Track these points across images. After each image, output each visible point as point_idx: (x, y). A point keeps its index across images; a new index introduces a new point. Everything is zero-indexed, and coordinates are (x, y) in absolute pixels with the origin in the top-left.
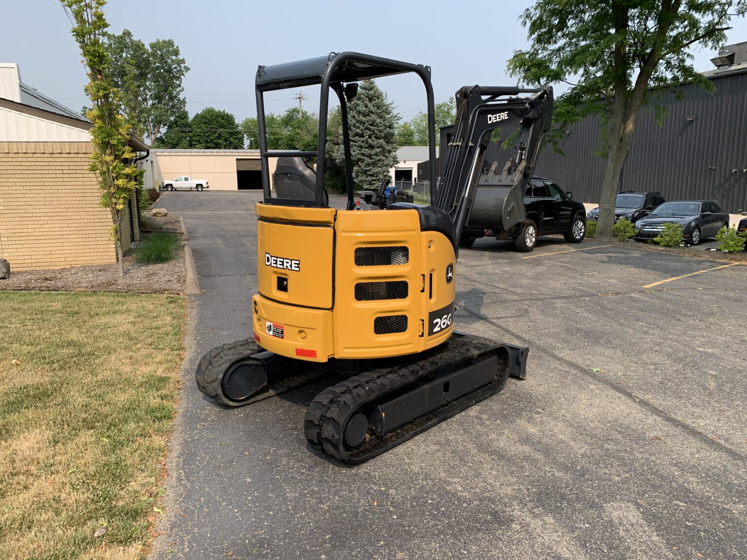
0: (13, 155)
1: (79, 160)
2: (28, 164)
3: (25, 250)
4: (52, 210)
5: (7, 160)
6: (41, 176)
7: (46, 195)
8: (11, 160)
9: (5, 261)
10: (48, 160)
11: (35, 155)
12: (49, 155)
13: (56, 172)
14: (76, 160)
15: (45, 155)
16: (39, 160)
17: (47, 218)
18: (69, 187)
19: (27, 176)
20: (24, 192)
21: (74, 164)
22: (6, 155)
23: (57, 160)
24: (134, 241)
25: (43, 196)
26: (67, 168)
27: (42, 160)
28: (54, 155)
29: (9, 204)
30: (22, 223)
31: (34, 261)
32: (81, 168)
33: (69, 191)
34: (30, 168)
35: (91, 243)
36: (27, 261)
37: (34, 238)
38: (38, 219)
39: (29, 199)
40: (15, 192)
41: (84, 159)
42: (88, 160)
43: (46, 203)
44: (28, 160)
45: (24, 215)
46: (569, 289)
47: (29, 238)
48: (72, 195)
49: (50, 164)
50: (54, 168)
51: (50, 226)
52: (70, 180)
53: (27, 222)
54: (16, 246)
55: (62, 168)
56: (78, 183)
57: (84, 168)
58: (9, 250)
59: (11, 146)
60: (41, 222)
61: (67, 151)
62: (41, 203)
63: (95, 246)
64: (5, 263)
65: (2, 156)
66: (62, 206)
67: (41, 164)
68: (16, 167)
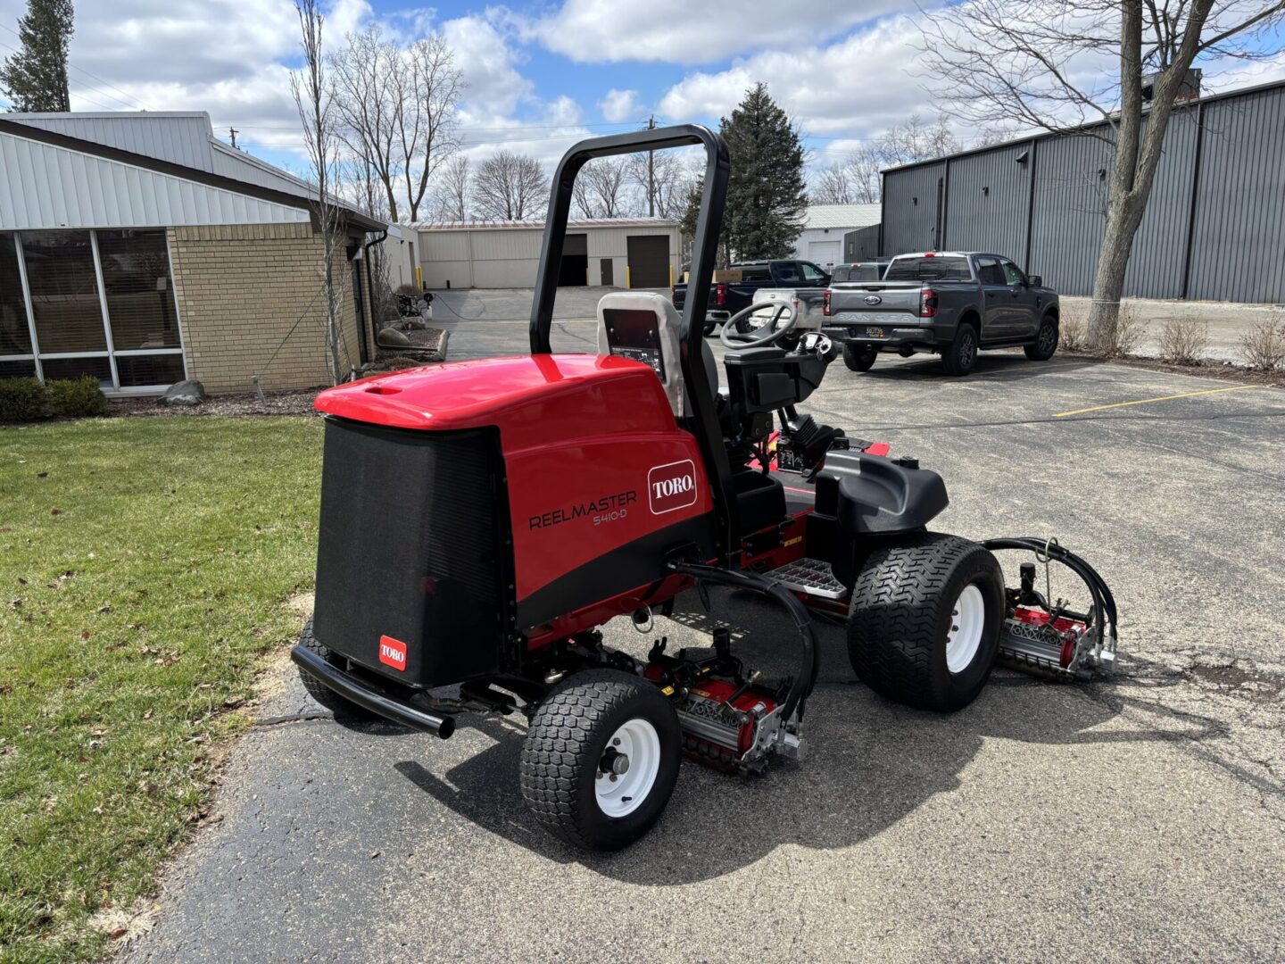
0: (204, 244)
1: (287, 247)
2: (224, 254)
3: (222, 369)
4: (254, 316)
5: (197, 249)
6: (239, 270)
7: (247, 296)
8: (202, 249)
9: (198, 383)
10: (248, 248)
11: (232, 243)
12: (249, 243)
13: (259, 264)
14: (283, 247)
15: (245, 243)
16: (238, 249)
17: (248, 327)
18: (274, 285)
19: (222, 271)
20: (219, 292)
21: (280, 253)
22: (197, 244)
23: (259, 248)
24: (367, 361)
25: (243, 296)
27: (241, 249)
28: (256, 243)
29: (202, 308)
30: (218, 333)
31: (233, 384)
32: (289, 258)
33: (276, 290)
34: (226, 260)
35: (304, 360)
36: (225, 384)
37: (233, 353)
38: (238, 327)
39: (226, 302)
40: (208, 292)
41: (292, 247)
42: (299, 247)
43: (247, 306)
44: (224, 249)
45: (221, 323)
46: (939, 418)
47: (226, 353)
48: (280, 295)
49: (251, 254)
50: (255, 259)
51: (253, 337)
52: (276, 275)
53: (225, 333)
54: (211, 364)
55: (266, 259)
56: (286, 279)
57: (293, 258)
58: (202, 370)
59: (201, 231)
60: (241, 332)
61: (272, 237)
62: (240, 307)
63: (308, 364)
64: (198, 386)
65: (191, 244)
66: (266, 311)
67: (240, 254)
68: (209, 260)
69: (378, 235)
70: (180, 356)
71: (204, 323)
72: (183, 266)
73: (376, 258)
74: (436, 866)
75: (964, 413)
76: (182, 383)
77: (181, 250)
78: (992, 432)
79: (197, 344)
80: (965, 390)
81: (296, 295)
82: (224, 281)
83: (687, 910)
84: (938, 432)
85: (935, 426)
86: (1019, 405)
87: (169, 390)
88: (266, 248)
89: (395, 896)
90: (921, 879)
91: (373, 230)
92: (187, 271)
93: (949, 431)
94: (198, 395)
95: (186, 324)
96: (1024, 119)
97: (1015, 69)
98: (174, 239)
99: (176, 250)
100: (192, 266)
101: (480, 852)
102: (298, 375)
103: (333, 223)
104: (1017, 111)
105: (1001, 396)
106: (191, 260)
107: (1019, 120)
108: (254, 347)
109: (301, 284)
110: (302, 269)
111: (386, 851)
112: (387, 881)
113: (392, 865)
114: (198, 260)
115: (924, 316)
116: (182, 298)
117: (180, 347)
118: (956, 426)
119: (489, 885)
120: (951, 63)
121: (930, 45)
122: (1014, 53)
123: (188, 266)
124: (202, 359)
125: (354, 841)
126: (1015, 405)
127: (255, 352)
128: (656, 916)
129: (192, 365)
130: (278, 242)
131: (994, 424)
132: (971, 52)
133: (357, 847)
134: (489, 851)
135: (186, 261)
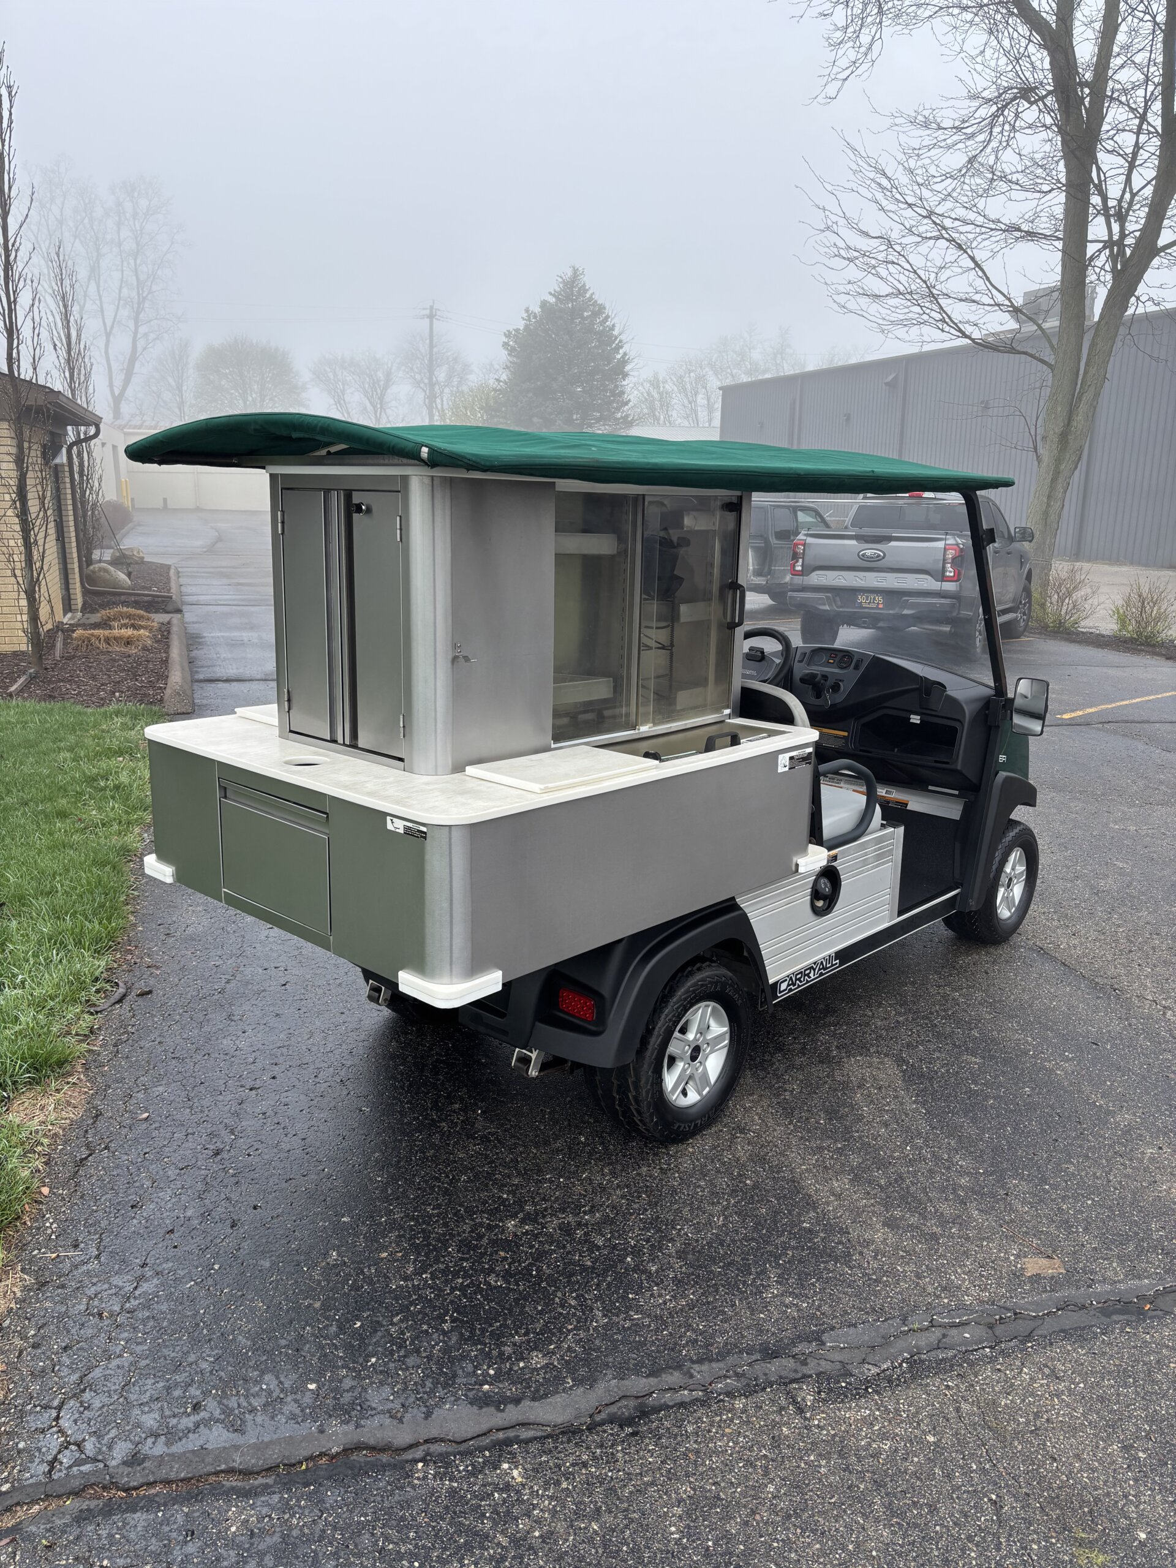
24: (70, 610)
69: (92, 431)
73: (81, 464)
120: (856, 250)
121: (830, 223)
122: (933, 243)
132: (880, 237)
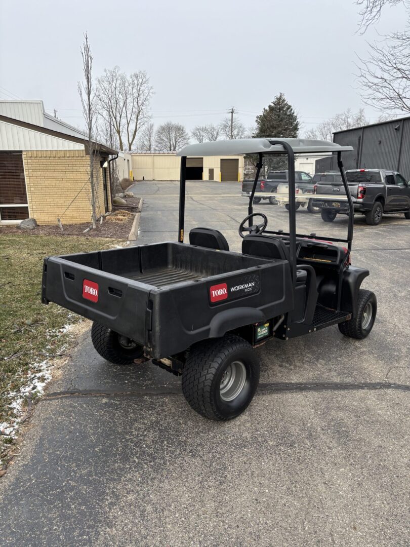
0: (38, 158)
1: (74, 161)
2: (47, 163)
3: (45, 214)
4: (59, 191)
5: (34, 161)
6: (53, 170)
7: (56, 182)
8: (37, 161)
9: (34, 220)
10: (57, 161)
11: (50, 158)
12: (58, 158)
13: (62, 168)
14: (72, 161)
15: (56, 158)
16: (53, 161)
17: (56, 195)
18: (69, 177)
19: (46, 170)
20: (45, 180)
21: (71, 163)
22: (35, 158)
23: (62, 161)
24: (108, 211)
25: (54, 182)
26: (68, 166)
27: (54, 161)
28: (61, 158)
29: (37, 187)
30: (44, 198)
31: (50, 220)
32: (75, 166)
33: (69, 179)
34: (48, 166)
35: (81, 211)
36: (46, 220)
37: (49, 207)
38: (52, 196)
39: (47, 184)
40: (40, 180)
41: (77, 161)
42: (79, 161)
43: (56, 186)
44: (47, 161)
45: (45, 193)
46: (366, 246)
47: (47, 207)
48: (70, 182)
49: (59, 163)
50: (60, 166)
51: (58, 200)
52: (69, 173)
53: (46, 198)
54: (40, 211)
55: (65, 166)
56: (73, 175)
57: (77, 165)
58: (36, 214)
59: (37, 153)
60: (53, 198)
61: (68, 156)
62: (54, 186)
63: (82, 213)
64: (34, 221)
65: (33, 158)
66: (65, 189)
67: (54, 163)
68: (40, 166)
69: (114, 156)
70: (27, 207)
71: (38, 193)
72: (29, 168)
73: (113, 167)
74: (133, 491)
75: (377, 244)
76: (27, 220)
77: (29, 161)
78: (391, 253)
79: (35, 203)
80: (376, 233)
81: (78, 182)
82: (46, 175)
83: (268, 530)
84: (366, 253)
85: (364, 250)
86: (403, 240)
87: (22, 223)
88: (65, 161)
89: (110, 509)
90: (396, 516)
91: (112, 154)
92: (31, 170)
93: (372, 253)
94: (34, 225)
95: (30, 194)
96: (405, 109)
97: (401, 87)
98: (26, 156)
99: (26, 161)
100: (33, 168)
101: (156, 482)
102: (78, 217)
103: (94, 151)
104: (401, 105)
105: (393, 236)
106: (33, 166)
107: (403, 110)
108: (59, 204)
109: (80, 177)
110: (80, 170)
111: (107, 479)
112: (107, 500)
113: (109, 489)
114: (36, 166)
115: (359, 198)
116: (29, 182)
117: (27, 203)
118: (374, 250)
119: (160, 506)
120: (372, 83)
121: (363, 74)
122: (401, 79)
123: (32, 168)
124: (36, 209)
125: (90, 471)
126: (400, 240)
127: (59, 206)
128: (251, 533)
129: (32, 212)
130: (71, 158)
131: (392, 249)
132: (382, 78)
133: (92, 476)
134: (160, 482)
135: (31, 166)
